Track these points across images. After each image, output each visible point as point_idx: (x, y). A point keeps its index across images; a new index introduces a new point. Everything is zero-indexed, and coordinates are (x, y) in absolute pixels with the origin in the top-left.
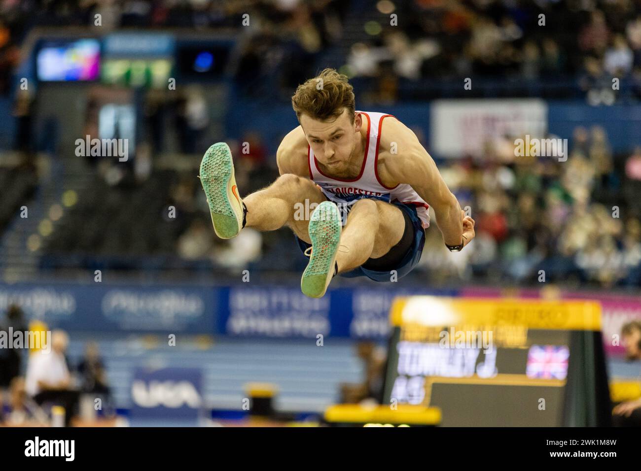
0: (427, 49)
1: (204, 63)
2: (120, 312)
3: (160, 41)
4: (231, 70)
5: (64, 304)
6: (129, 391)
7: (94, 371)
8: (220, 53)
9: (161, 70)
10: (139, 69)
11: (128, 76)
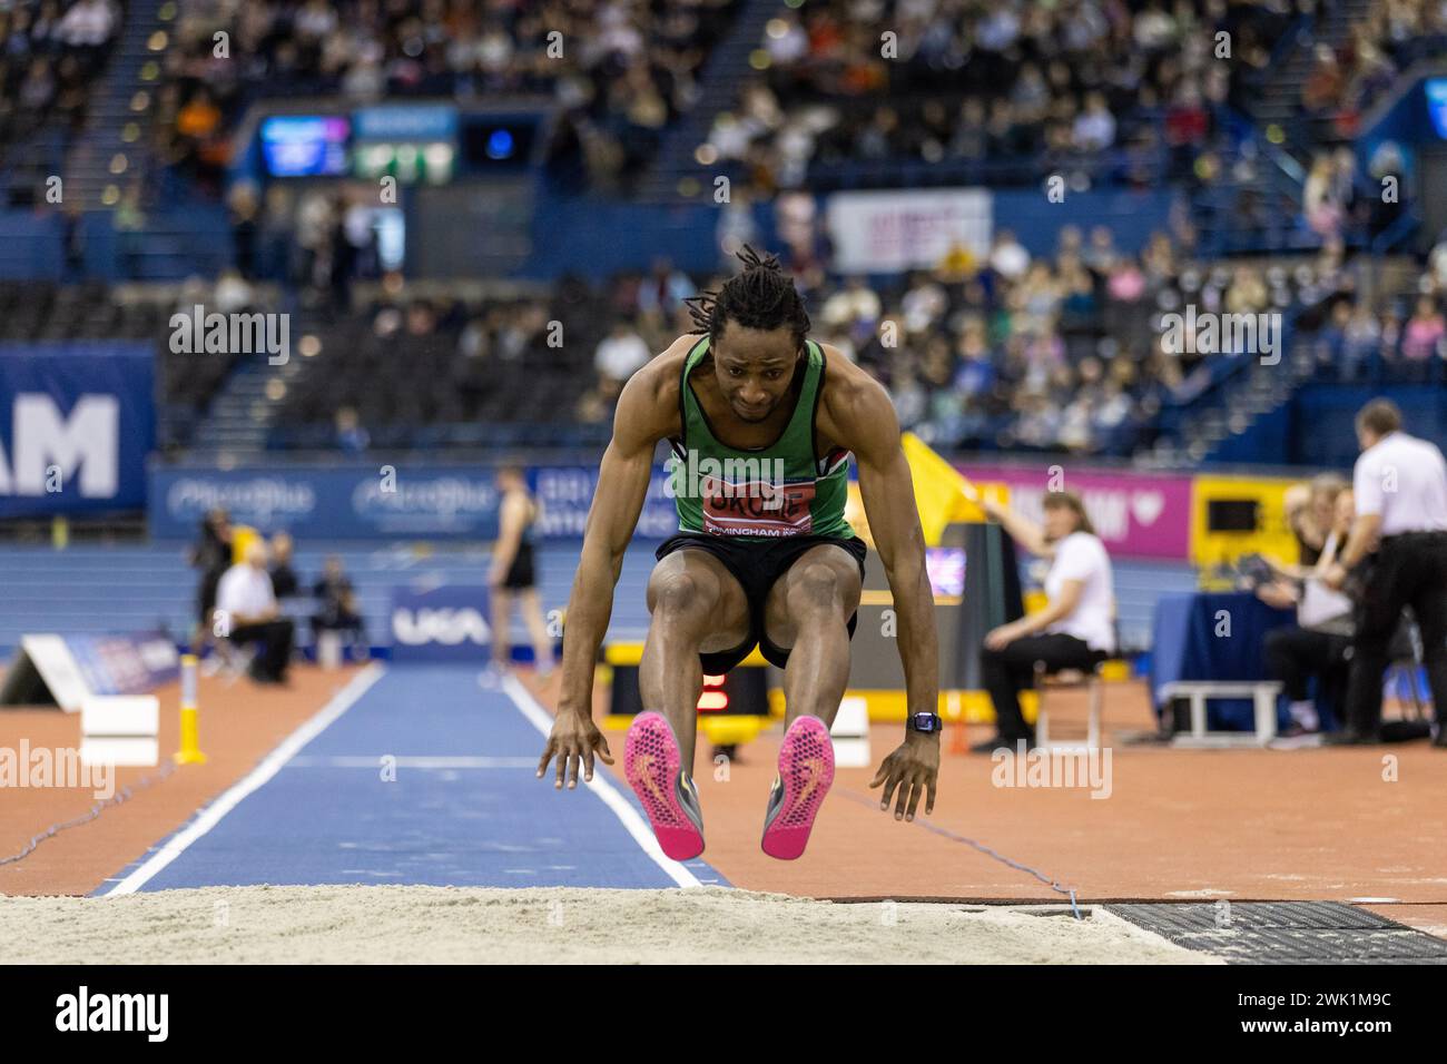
0: (819, 119)
1: (500, 146)
2: (380, 508)
3: (435, 116)
4: (539, 156)
5: (298, 499)
6: (389, 622)
7: (338, 595)
8: (523, 132)
9: (439, 158)
10: (407, 157)
11: (391, 169)
